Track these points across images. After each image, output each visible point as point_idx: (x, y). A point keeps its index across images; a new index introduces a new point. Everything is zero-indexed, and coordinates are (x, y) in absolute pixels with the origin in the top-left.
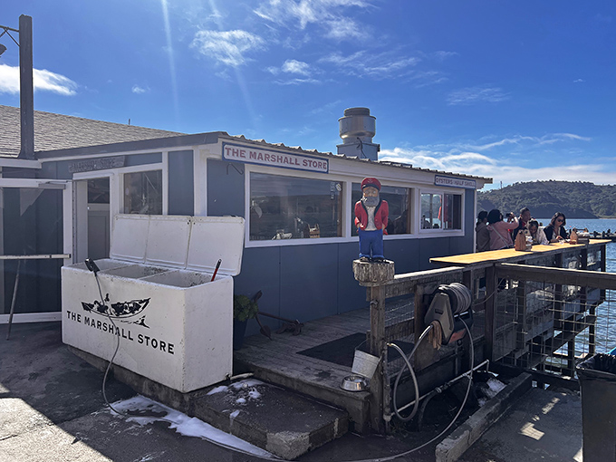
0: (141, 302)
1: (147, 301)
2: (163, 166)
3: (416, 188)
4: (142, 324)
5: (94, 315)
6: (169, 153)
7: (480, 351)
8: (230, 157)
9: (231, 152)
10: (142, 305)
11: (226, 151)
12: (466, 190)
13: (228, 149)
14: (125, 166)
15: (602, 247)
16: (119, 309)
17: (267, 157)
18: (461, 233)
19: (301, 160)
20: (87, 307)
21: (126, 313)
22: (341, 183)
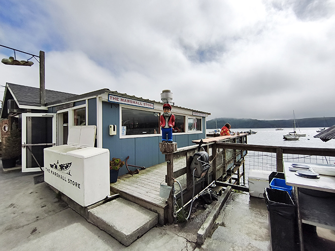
0: (69, 164)
1: (71, 163)
2: (86, 105)
3: (186, 116)
4: (69, 174)
5: (54, 170)
6: (88, 99)
7: (211, 177)
8: (112, 100)
9: (112, 98)
10: (69, 165)
11: (110, 98)
12: (203, 117)
13: (111, 97)
14: (74, 106)
15: (246, 136)
16: (62, 167)
17: (128, 101)
18: (201, 132)
19: (142, 103)
20: (52, 166)
21: (64, 169)
22: (159, 113)
